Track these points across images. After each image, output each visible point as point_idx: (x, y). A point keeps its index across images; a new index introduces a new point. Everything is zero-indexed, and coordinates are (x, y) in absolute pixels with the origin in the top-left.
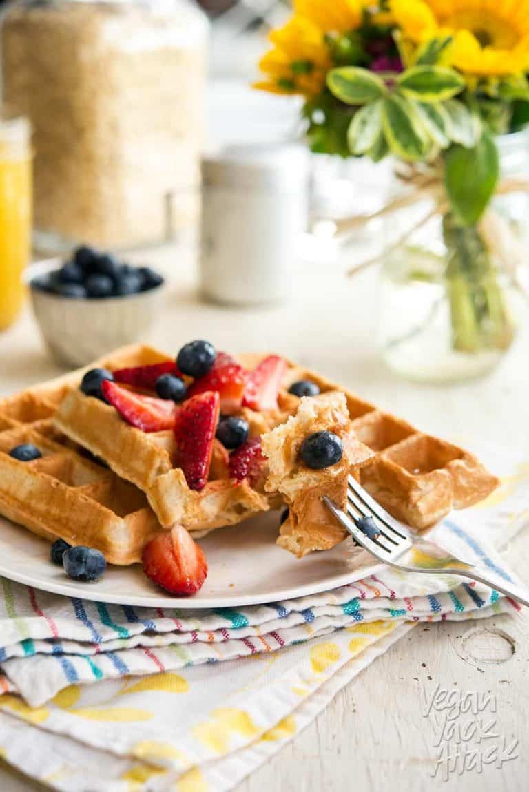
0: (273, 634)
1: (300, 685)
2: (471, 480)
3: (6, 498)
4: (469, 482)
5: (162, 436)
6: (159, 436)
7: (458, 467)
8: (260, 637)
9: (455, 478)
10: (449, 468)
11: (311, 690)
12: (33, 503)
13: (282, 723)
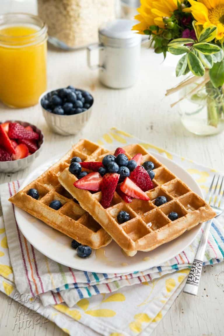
0: (149, 275)
1: (163, 298)
2: (206, 214)
3: (52, 223)
4: (206, 215)
5: (98, 194)
6: (96, 194)
7: (203, 210)
8: (144, 276)
9: (201, 214)
10: (200, 210)
11: (167, 300)
12: (63, 226)
13: (158, 315)
